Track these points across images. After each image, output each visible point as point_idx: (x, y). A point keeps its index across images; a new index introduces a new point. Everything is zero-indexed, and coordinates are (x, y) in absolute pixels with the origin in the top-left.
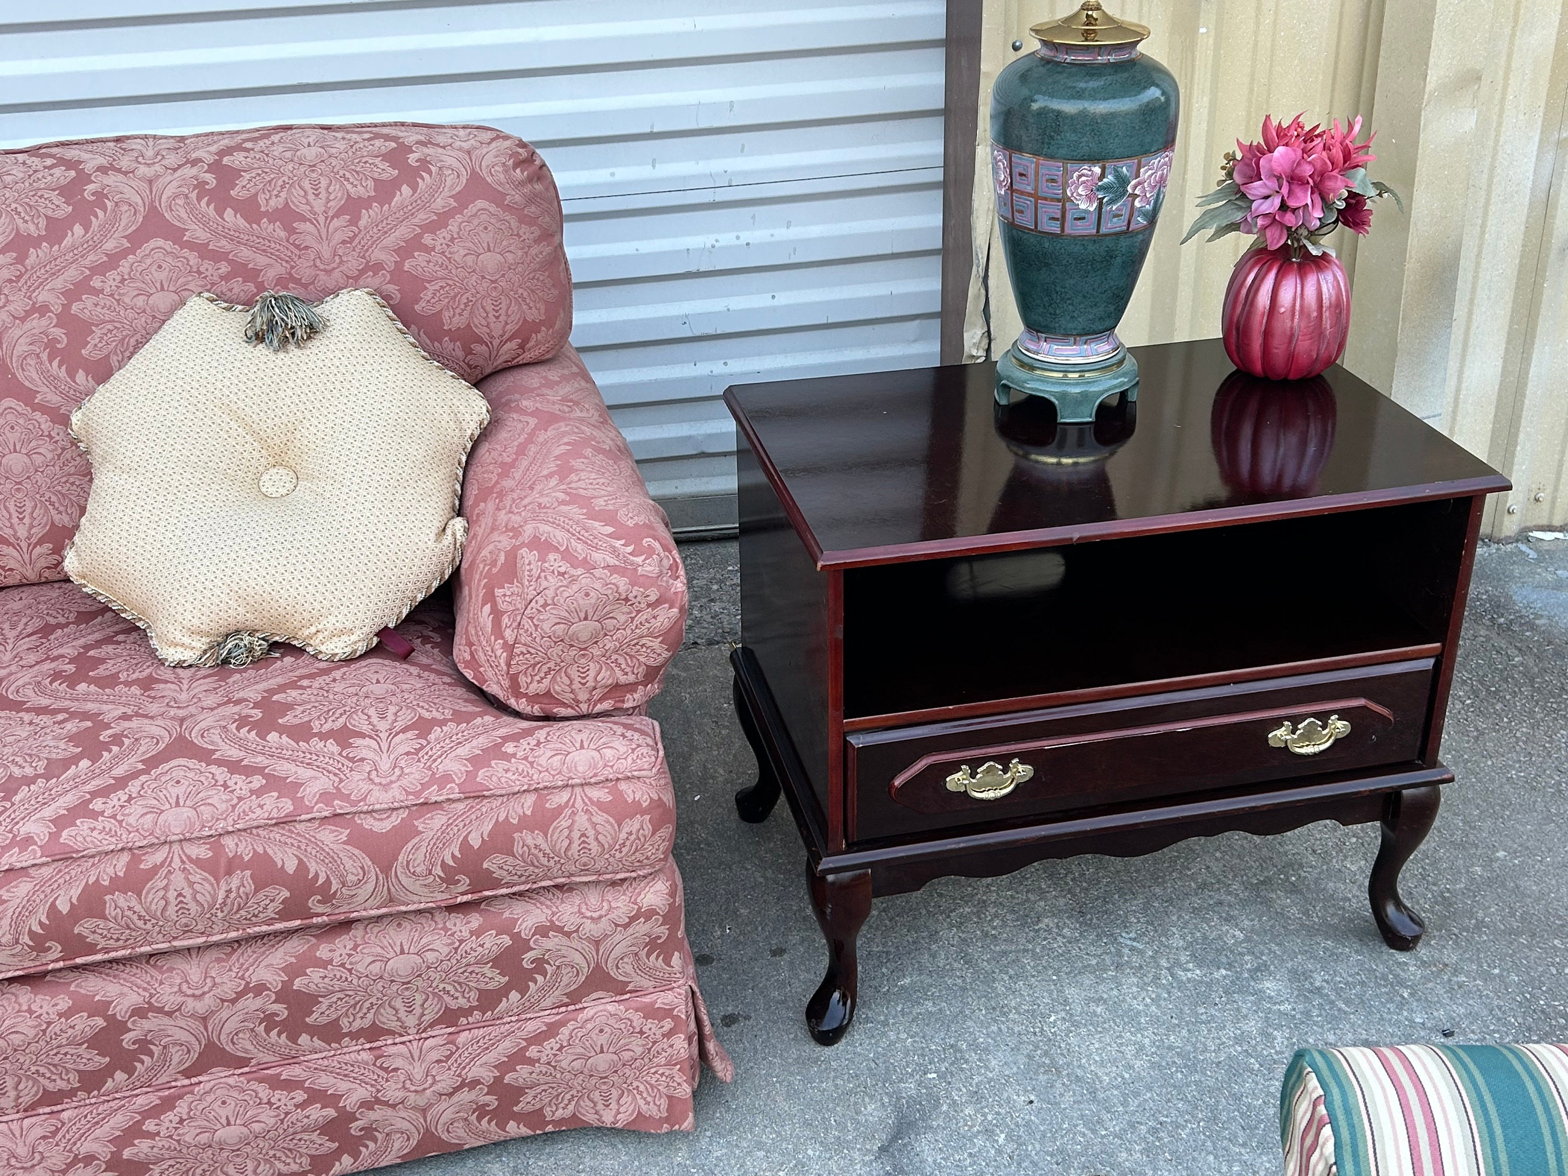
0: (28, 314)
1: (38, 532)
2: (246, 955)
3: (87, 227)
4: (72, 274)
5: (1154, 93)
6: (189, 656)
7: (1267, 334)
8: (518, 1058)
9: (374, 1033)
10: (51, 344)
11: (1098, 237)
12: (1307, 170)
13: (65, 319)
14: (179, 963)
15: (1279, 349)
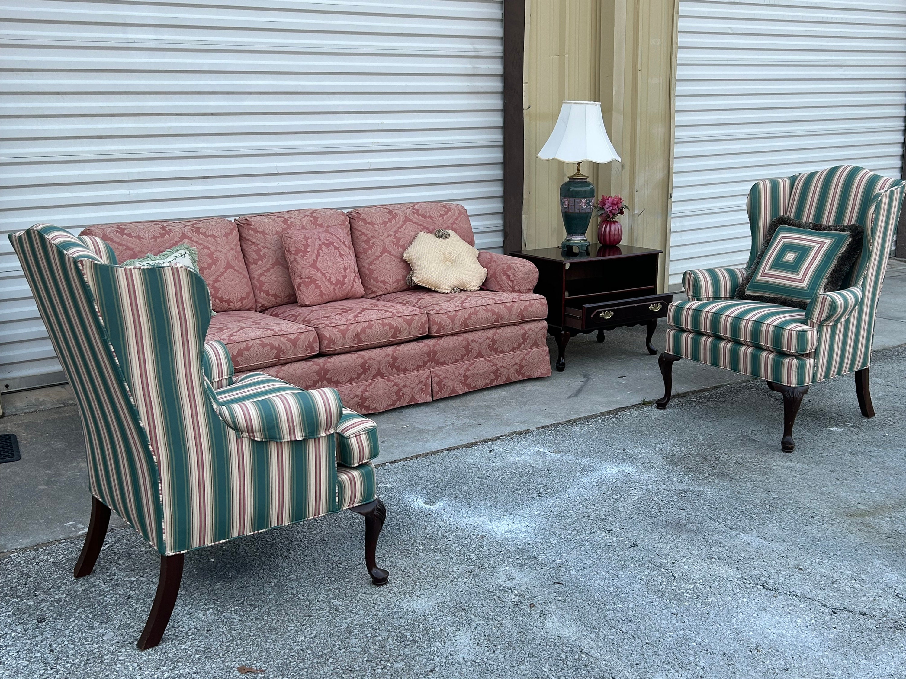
0: (388, 236)
1: (394, 280)
2: (486, 331)
3: (395, 219)
4: (395, 228)
5: (591, 186)
6: (449, 291)
7: (610, 235)
8: (524, 359)
9: (502, 352)
10: (393, 242)
11: (586, 213)
12: (615, 202)
13: (395, 237)
14: (476, 332)
15: (612, 238)
